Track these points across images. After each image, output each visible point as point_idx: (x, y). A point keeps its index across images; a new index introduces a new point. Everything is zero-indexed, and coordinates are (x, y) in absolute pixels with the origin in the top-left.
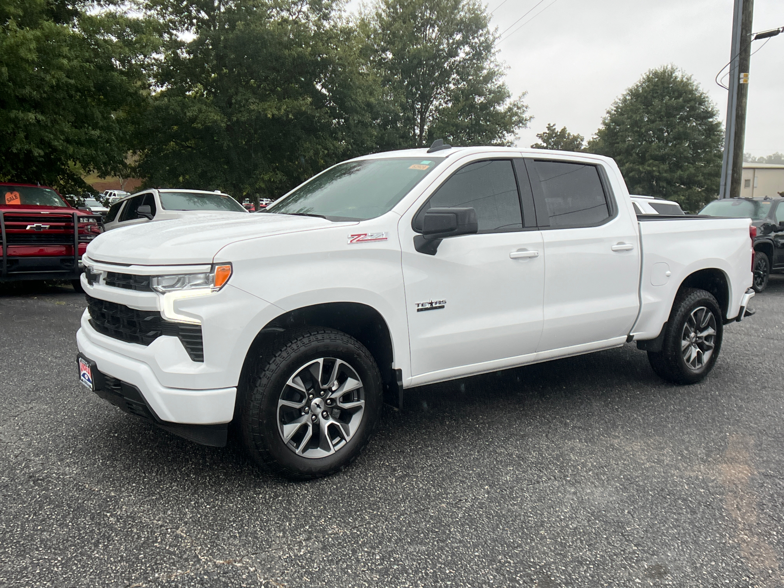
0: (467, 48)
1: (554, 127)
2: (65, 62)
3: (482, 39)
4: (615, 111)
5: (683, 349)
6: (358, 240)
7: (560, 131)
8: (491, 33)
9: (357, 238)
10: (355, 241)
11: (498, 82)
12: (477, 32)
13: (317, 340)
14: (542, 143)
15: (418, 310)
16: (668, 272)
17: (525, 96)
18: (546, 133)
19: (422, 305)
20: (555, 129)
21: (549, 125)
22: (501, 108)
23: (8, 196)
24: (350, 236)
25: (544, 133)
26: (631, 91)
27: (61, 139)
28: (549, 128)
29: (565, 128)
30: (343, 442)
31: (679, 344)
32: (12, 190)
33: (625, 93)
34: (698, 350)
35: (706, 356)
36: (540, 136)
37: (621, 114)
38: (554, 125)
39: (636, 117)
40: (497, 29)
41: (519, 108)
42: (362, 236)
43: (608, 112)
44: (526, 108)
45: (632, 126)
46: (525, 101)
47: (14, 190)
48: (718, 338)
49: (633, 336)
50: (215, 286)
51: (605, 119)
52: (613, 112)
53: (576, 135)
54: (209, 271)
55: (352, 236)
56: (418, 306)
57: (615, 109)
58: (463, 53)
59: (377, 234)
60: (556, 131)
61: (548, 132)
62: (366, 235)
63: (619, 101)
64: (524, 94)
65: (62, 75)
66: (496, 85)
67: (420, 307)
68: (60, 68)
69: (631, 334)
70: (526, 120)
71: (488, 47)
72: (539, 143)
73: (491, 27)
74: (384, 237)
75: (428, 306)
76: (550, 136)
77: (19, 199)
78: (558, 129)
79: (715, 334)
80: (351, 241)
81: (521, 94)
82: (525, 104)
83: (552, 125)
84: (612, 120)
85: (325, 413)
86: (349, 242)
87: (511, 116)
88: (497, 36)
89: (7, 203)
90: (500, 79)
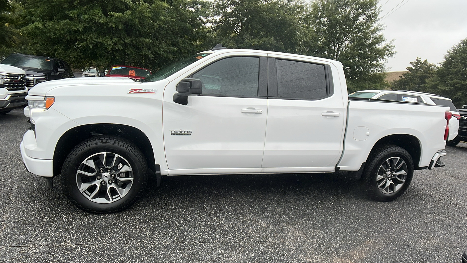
0: (364, 16)
1: (420, 59)
2: (163, 18)
3: (373, 12)
4: (453, 52)
5: (377, 180)
6: (135, 92)
7: (423, 61)
8: (378, 9)
9: (135, 91)
10: (133, 92)
11: (379, 33)
12: (370, 8)
13: (102, 142)
14: (413, 67)
15: (171, 134)
16: (368, 133)
17: (394, 41)
18: (415, 62)
19: (175, 132)
20: (420, 60)
21: (417, 58)
22: (380, 46)
23: (130, 72)
24: (130, 89)
25: (414, 62)
26: (464, 41)
27: (161, 51)
28: (417, 60)
29: (426, 60)
30: (119, 198)
31: (375, 177)
32: (132, 69)
33: (460, 42)
34: (391, 182)
35: (398, 187)
36: (411, 63)
37: (456, 53)
38: (420, 58)
39: (464, 55)
40: (381, 7)
41: (390, 47)
42: (139, 90)
43: (448, 52)
44: (394, 47)
45: (462, 60)
46: (394, 44)
47: (133, 70)
48: (409, 178)
49: (340, 168)
50: (46, 107)
51: (446, 56)
52: (451, 52)
53: (431, 64)
54: (43, 100)
55: (131, 89)
56: (172, 132)
57: (453, 50)
58: (362, 19)
59: (149, 90)
60: (421, 61)
61: (416, 61)
62: (141, 89)
63: (456, 47)
64: (393, 40)
65: (161, 23)
66: (377, 35)
67: (173, 133)
68: (161, 20)
69: (338, 166)
70: (393, 53)
71: (375, 15)
72: (411, 67)
73: (378, 6)
74: (153, 92)
75: (179, 133)
76: (417, 64)
77: (134, 73)
78: (422, 60)
79: (406, 174)
80: (130, 92)
81: (391, 40)
82: (393, 45)
83: (419, 58)
84: (450, 57)
85: (110, 181)
86: (129, 92)
87: (385, 51)
88: (381, 10)
89: (130, 75)
90: (380, 32)
